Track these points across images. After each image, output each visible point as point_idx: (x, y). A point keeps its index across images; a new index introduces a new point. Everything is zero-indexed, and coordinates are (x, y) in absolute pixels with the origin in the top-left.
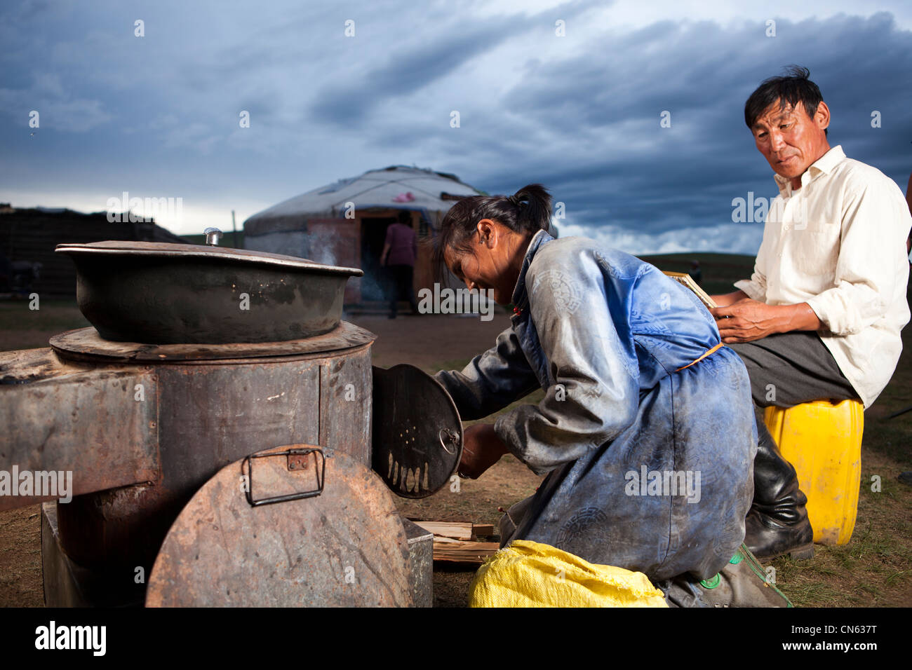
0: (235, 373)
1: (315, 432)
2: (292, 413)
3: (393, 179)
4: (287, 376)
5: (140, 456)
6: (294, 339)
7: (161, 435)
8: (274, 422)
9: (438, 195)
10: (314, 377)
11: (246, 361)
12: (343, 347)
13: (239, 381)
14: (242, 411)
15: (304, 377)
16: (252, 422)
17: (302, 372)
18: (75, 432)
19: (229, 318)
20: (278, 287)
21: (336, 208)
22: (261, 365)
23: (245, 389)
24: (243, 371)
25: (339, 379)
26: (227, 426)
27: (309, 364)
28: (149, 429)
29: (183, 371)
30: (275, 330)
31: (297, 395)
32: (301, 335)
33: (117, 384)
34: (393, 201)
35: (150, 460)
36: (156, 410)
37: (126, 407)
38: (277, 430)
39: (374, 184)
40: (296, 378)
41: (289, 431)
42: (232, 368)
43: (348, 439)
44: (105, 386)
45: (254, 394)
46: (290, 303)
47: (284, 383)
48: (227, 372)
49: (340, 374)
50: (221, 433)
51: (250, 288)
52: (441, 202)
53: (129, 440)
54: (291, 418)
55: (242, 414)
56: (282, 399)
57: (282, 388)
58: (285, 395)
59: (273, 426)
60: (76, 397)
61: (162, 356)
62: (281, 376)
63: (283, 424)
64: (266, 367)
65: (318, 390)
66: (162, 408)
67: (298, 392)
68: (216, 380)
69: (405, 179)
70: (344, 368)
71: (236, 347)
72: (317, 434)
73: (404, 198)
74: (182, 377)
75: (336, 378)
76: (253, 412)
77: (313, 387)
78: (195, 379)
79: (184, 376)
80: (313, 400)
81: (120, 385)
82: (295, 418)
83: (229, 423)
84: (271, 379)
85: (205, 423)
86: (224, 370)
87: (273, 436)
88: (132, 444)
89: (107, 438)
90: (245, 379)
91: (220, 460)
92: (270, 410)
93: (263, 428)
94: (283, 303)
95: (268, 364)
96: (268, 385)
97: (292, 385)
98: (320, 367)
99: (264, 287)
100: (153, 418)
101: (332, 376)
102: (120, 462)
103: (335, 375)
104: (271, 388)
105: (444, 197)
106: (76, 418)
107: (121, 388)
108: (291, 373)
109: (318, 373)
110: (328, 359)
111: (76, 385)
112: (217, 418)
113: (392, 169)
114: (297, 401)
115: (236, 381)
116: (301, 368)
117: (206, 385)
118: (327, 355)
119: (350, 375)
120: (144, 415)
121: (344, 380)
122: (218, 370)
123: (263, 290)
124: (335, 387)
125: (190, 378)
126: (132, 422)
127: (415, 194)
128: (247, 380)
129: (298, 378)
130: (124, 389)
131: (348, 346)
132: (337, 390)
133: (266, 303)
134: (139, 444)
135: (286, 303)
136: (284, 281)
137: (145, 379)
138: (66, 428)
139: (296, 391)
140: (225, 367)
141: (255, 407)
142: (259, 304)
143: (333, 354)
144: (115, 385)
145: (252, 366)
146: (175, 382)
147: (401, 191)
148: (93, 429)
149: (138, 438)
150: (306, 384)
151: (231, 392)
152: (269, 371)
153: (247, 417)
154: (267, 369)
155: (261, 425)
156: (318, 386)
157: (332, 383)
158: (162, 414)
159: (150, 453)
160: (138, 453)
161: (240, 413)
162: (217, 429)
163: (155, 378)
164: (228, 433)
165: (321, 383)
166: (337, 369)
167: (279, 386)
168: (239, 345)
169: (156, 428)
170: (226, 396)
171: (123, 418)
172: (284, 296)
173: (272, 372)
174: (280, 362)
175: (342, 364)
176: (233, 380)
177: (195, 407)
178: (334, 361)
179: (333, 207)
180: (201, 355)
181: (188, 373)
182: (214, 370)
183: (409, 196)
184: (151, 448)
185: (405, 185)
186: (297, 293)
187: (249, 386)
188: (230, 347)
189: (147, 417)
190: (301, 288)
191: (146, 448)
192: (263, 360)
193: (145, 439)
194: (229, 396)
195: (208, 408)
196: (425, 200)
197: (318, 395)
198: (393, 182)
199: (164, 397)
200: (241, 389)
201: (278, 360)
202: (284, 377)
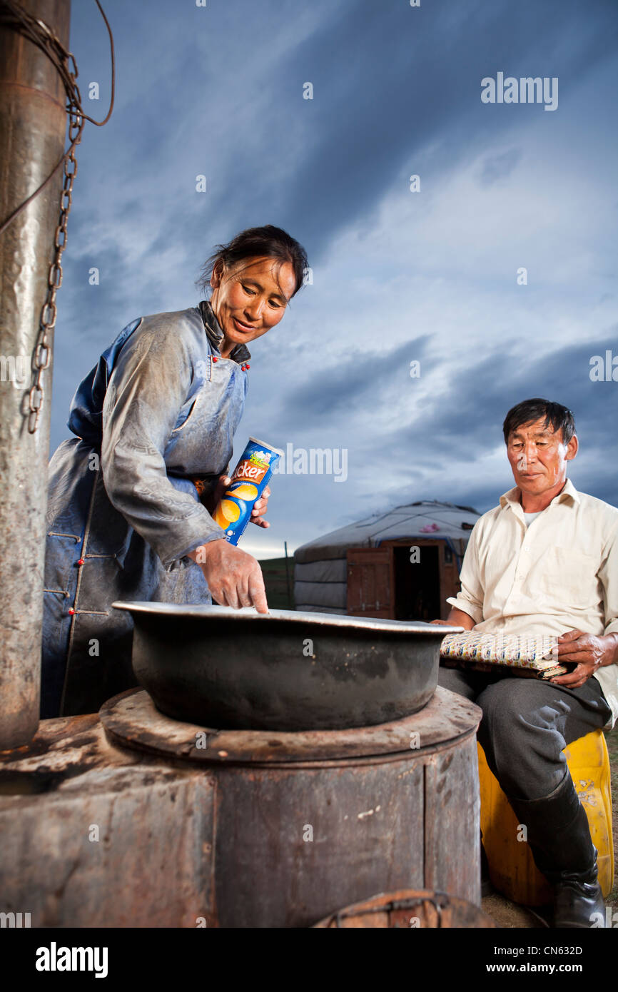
0: (316, 780)
1: (419, 860)
2: (389, 835)
3: (418, 513)
4: (383, 782)
5: (189, 893)
6: (386, 721)
7: (218, 863)
8: (367, 850)
9: (460, 526)
10: (417, 782)
11: (331, 763)
12: (451, 736)
13: (320, 792)
14: (325, 833)
15: (405, 783)
16: (337, 850)
17: (402, 774)
18: (106, 864)
19: (307, 699)
20: (369, 656)
21: (372, 538)
22: (351, 769)
23: (329, 803)
24: (326, 777)
25: (447, 780)
26: (304, 856)
27: (411, 763)
28: (203, 854)
29: (249, 776)
30: (363, 713)
31: (396, 808)
32: (394, 716)
33: (165, 793)
34: (421, 532)
35: (202, 897)
36: (212, 827)
37: (174, 824)
38: (370, 861)
39: (403, 517)
40: (395, 785)
41: (386, 861)
42: (312, 773)
43: (459, 863)
44: (149, 797)
45: (341, 810)
46: (383, 676)
47: (380, 793)
48: (306, 778)
49: (448, 774)
50: (297, 866)
51: (335, 659)
52: (462, 531)
53: (175, 872)
54: (389, 843)
55: (325, 839)
56: (376, 815)
57: (377, 799)
58: (381, 809)
59: (365, 856)
60: (111, 814)
61: (222, 754)
62: (376, 783)
63: (378, 852)
64: (355, 771)
65: (421, 800)
66: (220, 824)
67: (398, 804)
68: (290, 789)
69: (429, 513)
70: (452, 765)
71: (315, 736)
72: (421, 862)
73: (430, 529)
74: (247, 783)
75: (444, 781)
76: (338, 836)
77: (416, 796)
78: (264, 787)
79: (250, 782)
80: (417, 813)
81: (169, 794)
82: (393, 842)
83: (308, 852)
84: (362, 788)
85: (275, 850)
86: (301, 775)
87: (364, 870)
88: (180, 876)
89: (147, 871)
90: (328, 789)
91: (294, 906)
92: (361, 833)
93: (352, 859)
94: (374, 677)
95: (358, 768)
96: (358, 796)
97: (390, 795)
98: (425, 767)
99: (351, 657)
100: (209, 839)
101: (439, 778)
102: (163, 903)
103: (443, 776)
104: (362, 801)
105: (465, 526)
106: (109, 844)
107: (169, 799)
108: (388, 778)
109: (422, 775)
110: (434, 755)
111: (111, 796)
112: (290, 844)
113: (417, 504)
114: (396, 817)
115: (317, 792)
116: (401, 770)
117: (278, 797)
118: (434, 750)
119: (460, 772)
120: (197, 833)
121: (453, 780)
122: (293, 776)
123: (351, 661)
124: (444, 792)
125: (257, 784)
126: (181, 845)
127: (439, 525)
128: (331, 791)
129: (397, 785)
130: (173, 798)
131: (457, 734)
132: (445, 797)
133: (354, 678)
134: (188, 876)
135: (377, 677)
136: (375, 649)
137: (201, 784)
138: (95, 859)
139: (395, 802)
140: (302, 772)
141: (342, 830)
142: (345, 680)
143: (440, 748)
144: (162, 794)
145: (338, 770)
146: (238, 789)
147: (427, 522)
148: (130, 859)
149: (188, 868)
150: (408, 792)
151: (311, 807)
152: (360, 777)
153: (329, 844)
154: (358, 773)
155: (349, 854)
156: (421, 795)
157: (439, 788)
158: (220, 833)
159: (202, 889)
160: (187, 889)
161: (322, 837)
162: (291, 860)
163: (213, 782)
164: (306, 866)
165: (427, 789)
166: (445, 767)
167: (373, 797)
168: (320, 734)
169: (212, 852)
170: (303, 813)
171: (170, 839)
172: (377, 669)
173: (364, 777)
174: (375, 764)
175: (451, 758)
176: (313, 790)
177: (263, 826)
178: (441, 757)
179: (369, 538)
180: (272, 753)
181: (255, 778)
182: (289, 776)
183: (434, 527)
184: (204, 882)
185: (429, 518)
186: (391, 663)
187: (334, 798)
188: (307, 737)
189: (201, 837)
190: (396, 658)
191: (198, 881)
192: (353, 762)
193: (198, 868)
194: (308, 813)
195: (280, 829)
196: (448, 530)
197: (421, 806)
198: (419, 515)
199: (223, 810)
200: (323, 803)
201: (373, 761)
202: (379, 784)
